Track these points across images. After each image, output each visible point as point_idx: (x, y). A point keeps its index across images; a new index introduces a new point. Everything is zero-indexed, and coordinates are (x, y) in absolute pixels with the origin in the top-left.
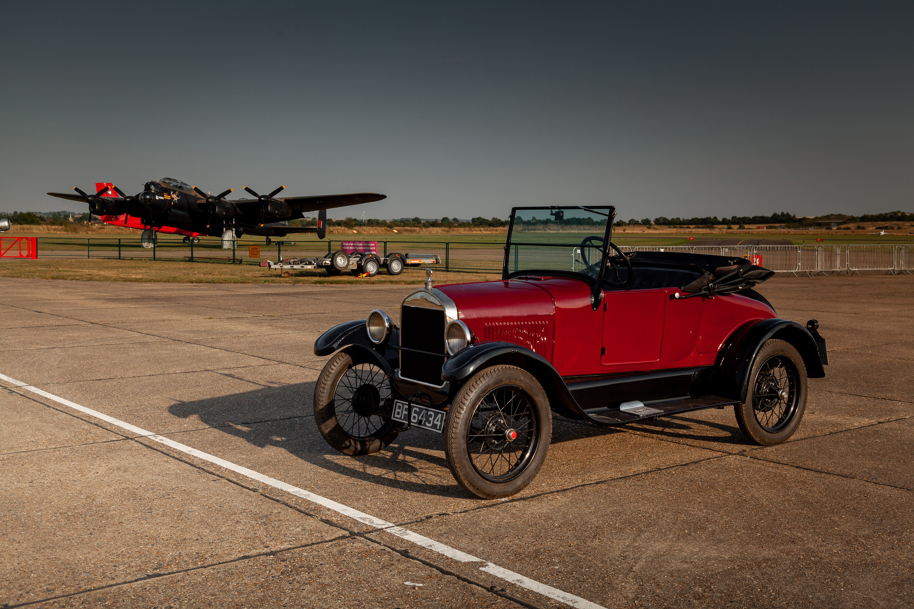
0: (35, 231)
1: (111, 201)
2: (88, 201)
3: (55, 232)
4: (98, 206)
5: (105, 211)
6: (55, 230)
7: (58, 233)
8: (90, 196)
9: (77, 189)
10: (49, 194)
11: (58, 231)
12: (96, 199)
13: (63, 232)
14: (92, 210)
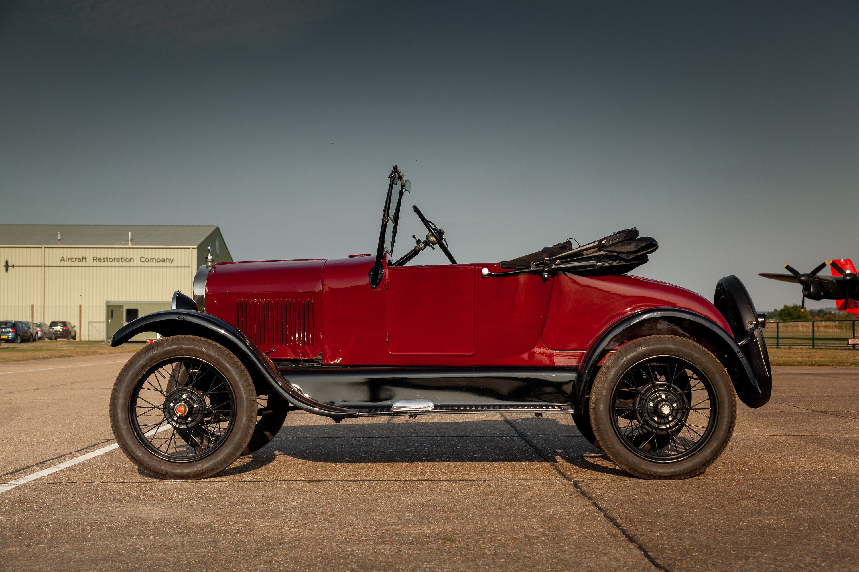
0: (801, 329)
1: (832, 282)
2: (801, 282)
3: (826, 330)
4: (814, 288)
5: (822, 294)
6: (826, 327)
7: (830, 330)
8: (804, 275)
9: (788, 268)
10: (761, 275)
11: (830, 328)
12: (811, 279)
13: (836, 330)
14: (806, 293)
